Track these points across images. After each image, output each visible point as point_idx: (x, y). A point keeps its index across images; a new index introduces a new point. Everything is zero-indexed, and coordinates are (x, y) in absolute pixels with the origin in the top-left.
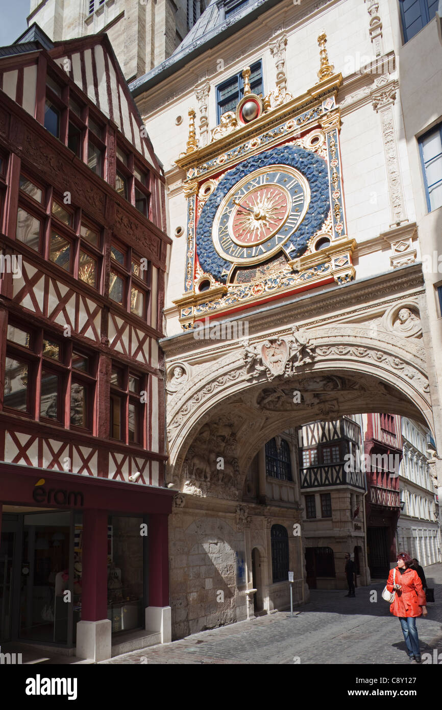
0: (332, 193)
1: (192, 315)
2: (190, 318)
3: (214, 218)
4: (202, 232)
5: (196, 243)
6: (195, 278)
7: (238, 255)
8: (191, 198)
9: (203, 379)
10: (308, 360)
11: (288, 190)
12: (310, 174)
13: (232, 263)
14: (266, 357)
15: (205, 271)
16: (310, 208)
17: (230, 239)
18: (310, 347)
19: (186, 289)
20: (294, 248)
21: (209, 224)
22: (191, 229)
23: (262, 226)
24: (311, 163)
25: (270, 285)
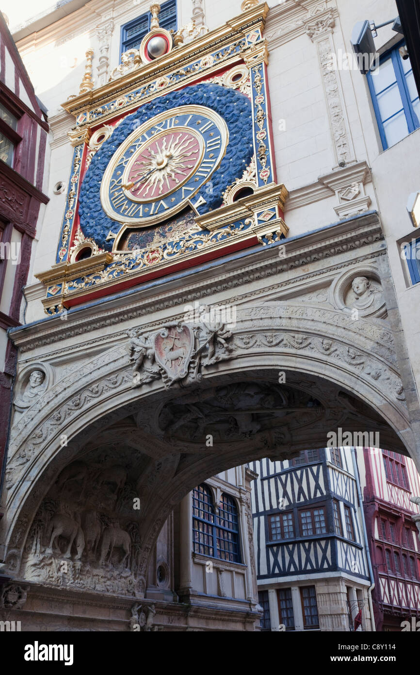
0: (256, 134)
1: (61, 293)
2: (59, 298)
3: (104, 170)
4: (88, 187)
5: (78, 200)
6: (73, 245)
7: (131, 214)
8: (79, 148)
9: (69, 387)
10: (222, 355)
11: (201, 134)
12: (229, 114)
13: (123, 223)
14: (161, 353)
15: (87, 235)
16: (228, 152)
17: (123, 195)
18: (225, 336)
19: (58, 259)
20: (204, 201)
21: (98, 177)
22: (74, 184)
23: (166, 177)
24: (231, 102)
25: (170, 251)
